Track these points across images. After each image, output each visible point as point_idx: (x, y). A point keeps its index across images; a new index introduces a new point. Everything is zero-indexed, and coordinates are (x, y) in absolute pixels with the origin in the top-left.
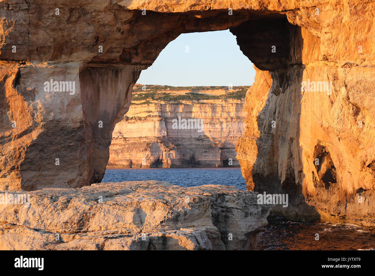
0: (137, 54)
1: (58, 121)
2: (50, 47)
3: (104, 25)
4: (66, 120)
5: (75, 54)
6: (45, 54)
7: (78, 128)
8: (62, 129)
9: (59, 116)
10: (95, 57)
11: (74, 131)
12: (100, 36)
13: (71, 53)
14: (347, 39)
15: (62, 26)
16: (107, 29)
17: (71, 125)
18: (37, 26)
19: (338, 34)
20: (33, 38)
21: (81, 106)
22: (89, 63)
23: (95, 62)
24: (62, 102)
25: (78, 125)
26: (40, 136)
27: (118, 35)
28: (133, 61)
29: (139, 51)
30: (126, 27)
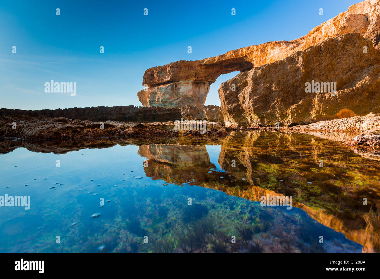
0: (209, 78)
1: (186, 95)
2: (184, 77)
3: (197, 70)
4: (188, 95)
5: (191, 79)
6: (183, 79)
7: (192, 97)
8: (187, 97)
9: (186, 94)
10: (196, 79)
11: (190, 98)
12: (197, 73)
13: (190, 78)
14: (260, 60)
15: (187, 71)
16: (198, 71)
17: (189, 96)
18: (180, 72)
19: (257, 60)
20: (179, 75)
21: (192, 92)
22: (195, 81)
23: (198, 81)
24: (187, 91)
25: (191, 96)
26: (181, 99)
27: (202, 73)
28: (209, 80)
29: (210, 77)
30: (204, 70)
